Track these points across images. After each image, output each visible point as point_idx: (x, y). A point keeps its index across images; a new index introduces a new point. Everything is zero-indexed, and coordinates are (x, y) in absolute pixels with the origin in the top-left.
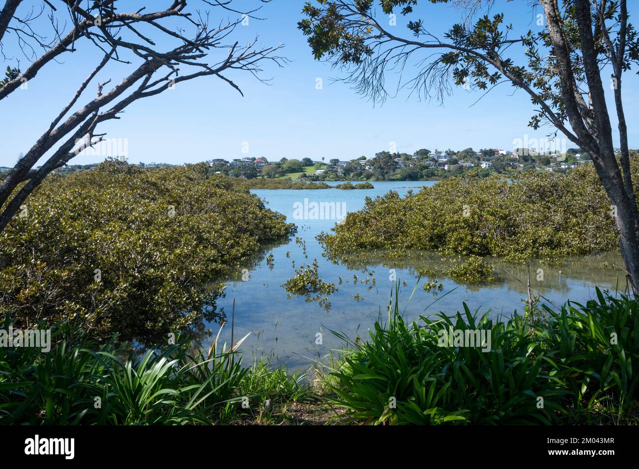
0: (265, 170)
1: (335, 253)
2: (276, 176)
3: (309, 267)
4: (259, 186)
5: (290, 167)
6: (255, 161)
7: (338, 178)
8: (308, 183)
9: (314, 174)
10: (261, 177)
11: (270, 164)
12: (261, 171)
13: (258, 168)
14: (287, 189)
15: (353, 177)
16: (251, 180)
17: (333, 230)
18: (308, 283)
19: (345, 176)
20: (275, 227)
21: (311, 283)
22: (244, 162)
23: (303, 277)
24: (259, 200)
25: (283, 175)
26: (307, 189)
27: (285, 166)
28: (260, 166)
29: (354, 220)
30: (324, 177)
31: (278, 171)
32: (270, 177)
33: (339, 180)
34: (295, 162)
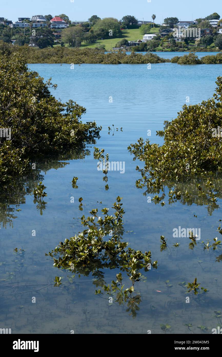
0: (66, 34)
1: (159, 181)
2: (83, 43)
3: (106, 212)
4: (54, 58)
5: (103, 30)
6: (51, 21)
7: (175, 47)
8: (129, 54)
9: (140, 41)
10: (60, 45)
11: (74, 25)
12: (60, 36)
13: (55, 32)
14: (96, 63)
15: (199, 45)
16: (44, 50)
17: (161, 134)
18: (99, 251)
19: (187, 43)
20: (59, 130)
21: (107, 249)
22: (34, 22)
23: (90, 238)
24: (41, 82)
25: (93, 42)
26: (127, 63)
27: (96, 29)
28: (58, 28)
29: (196, 120)
30: (155, 45)
31: (85, 36)
32: (73, 44)
33: (177, 50)
34: (111, 23)
